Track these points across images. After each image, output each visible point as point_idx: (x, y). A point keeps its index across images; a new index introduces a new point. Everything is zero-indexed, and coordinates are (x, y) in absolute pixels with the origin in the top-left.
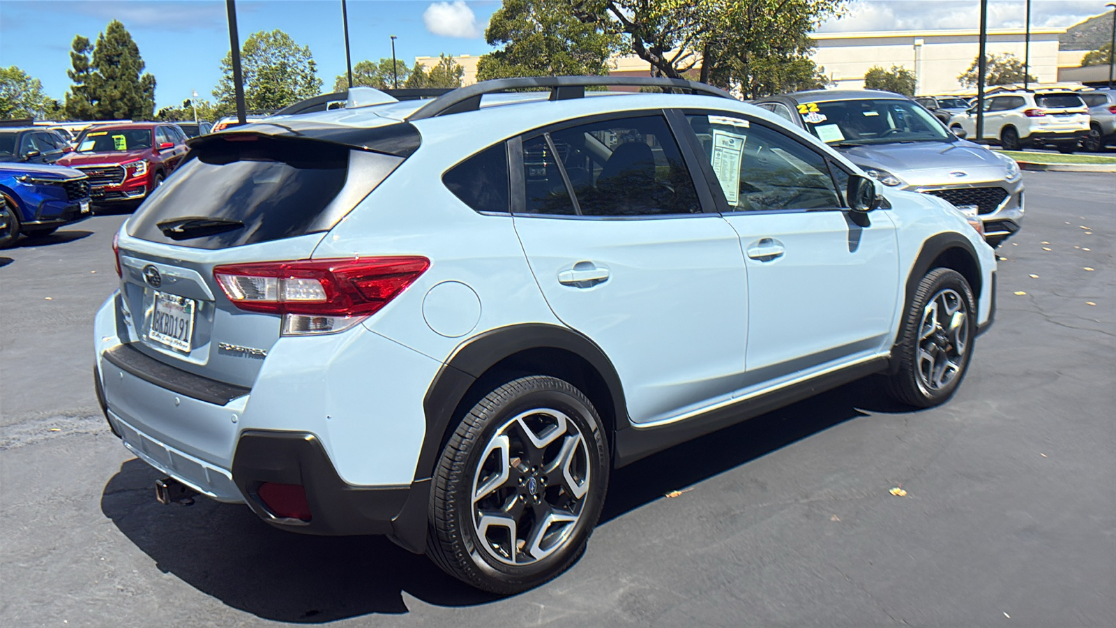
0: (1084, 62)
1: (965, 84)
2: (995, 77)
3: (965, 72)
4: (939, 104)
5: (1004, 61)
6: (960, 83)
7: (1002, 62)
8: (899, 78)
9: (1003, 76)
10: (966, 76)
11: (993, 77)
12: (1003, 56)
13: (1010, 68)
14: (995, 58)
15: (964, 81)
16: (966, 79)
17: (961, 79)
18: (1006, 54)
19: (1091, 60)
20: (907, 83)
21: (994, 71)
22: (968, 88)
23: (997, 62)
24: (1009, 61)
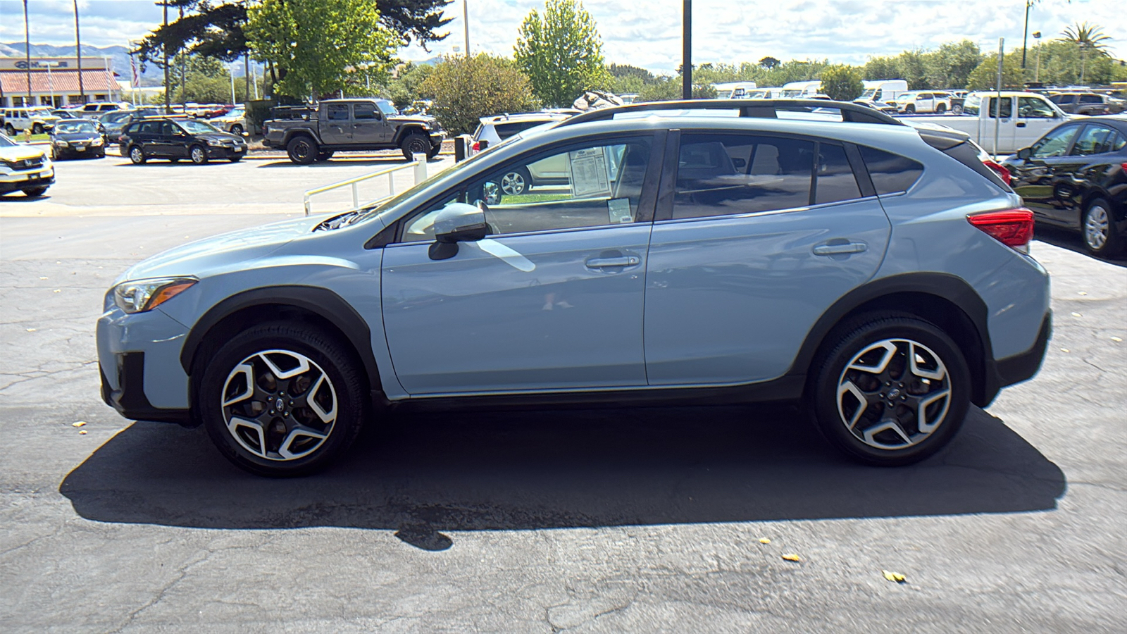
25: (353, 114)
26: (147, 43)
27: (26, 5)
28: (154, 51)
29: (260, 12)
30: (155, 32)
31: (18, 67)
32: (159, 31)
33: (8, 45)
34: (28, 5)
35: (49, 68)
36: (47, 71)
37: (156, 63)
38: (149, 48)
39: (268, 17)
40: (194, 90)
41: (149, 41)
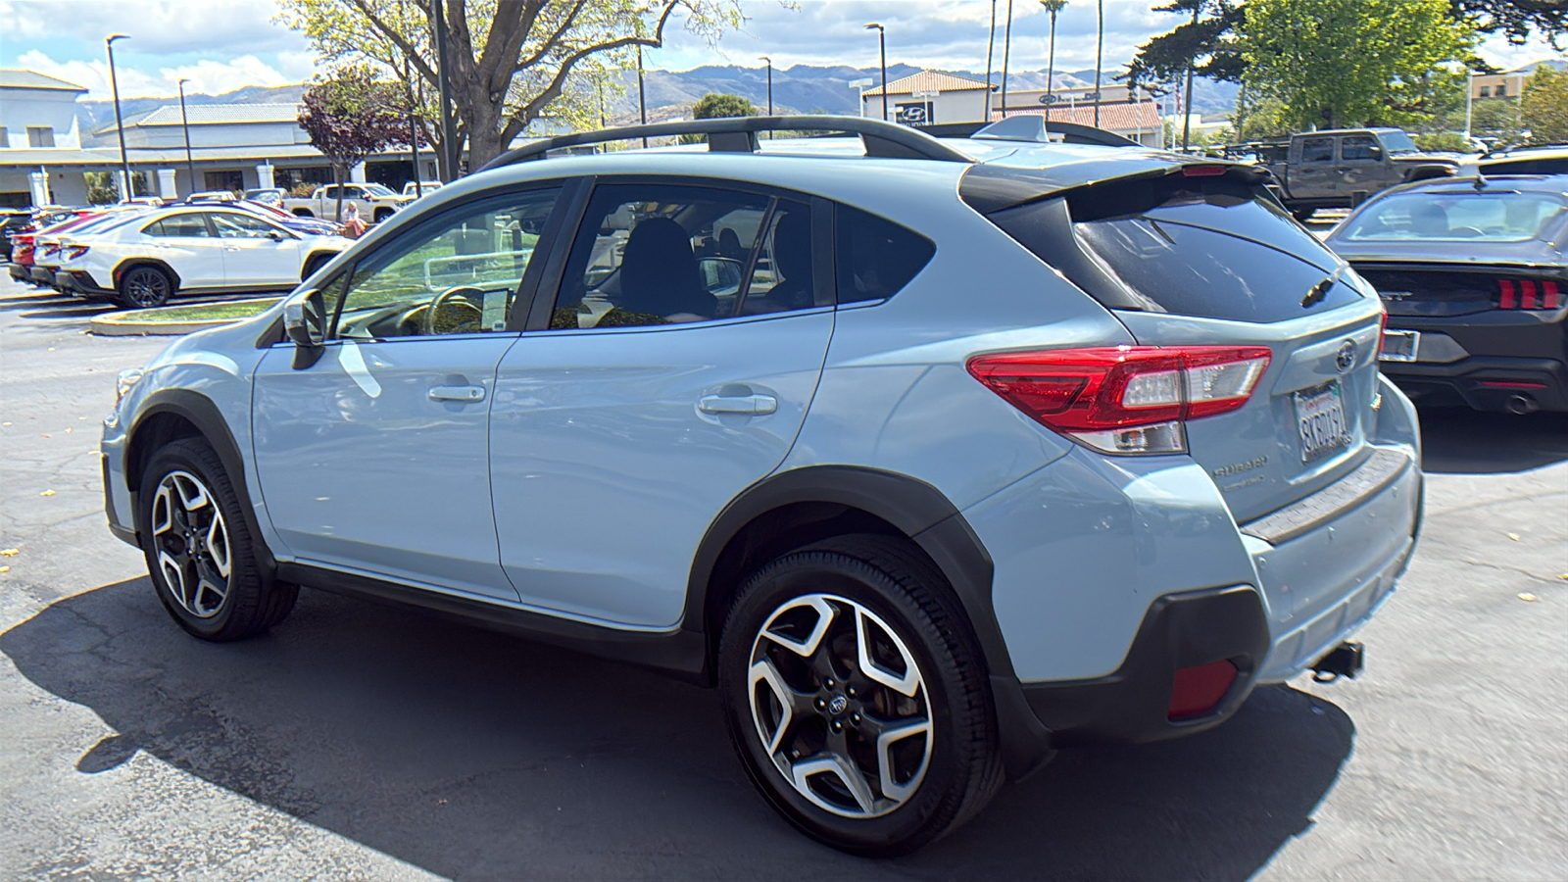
25: (1340, 153)
26: (1138, 63)
27: (1053, 24)
28: (1148, 73)
29: (1264, 10)
30: (1142, 48)
31: (1043, 102)
32: (1150, 46)
33: (1072, 75)
34: (1056, 23)
35: (1073, 103)
36: (1070, 106)
37: (1149, 89)
38: (1141, 69)
39: (1273, 17)
40: (1264, 123)
41: (1142, 61)
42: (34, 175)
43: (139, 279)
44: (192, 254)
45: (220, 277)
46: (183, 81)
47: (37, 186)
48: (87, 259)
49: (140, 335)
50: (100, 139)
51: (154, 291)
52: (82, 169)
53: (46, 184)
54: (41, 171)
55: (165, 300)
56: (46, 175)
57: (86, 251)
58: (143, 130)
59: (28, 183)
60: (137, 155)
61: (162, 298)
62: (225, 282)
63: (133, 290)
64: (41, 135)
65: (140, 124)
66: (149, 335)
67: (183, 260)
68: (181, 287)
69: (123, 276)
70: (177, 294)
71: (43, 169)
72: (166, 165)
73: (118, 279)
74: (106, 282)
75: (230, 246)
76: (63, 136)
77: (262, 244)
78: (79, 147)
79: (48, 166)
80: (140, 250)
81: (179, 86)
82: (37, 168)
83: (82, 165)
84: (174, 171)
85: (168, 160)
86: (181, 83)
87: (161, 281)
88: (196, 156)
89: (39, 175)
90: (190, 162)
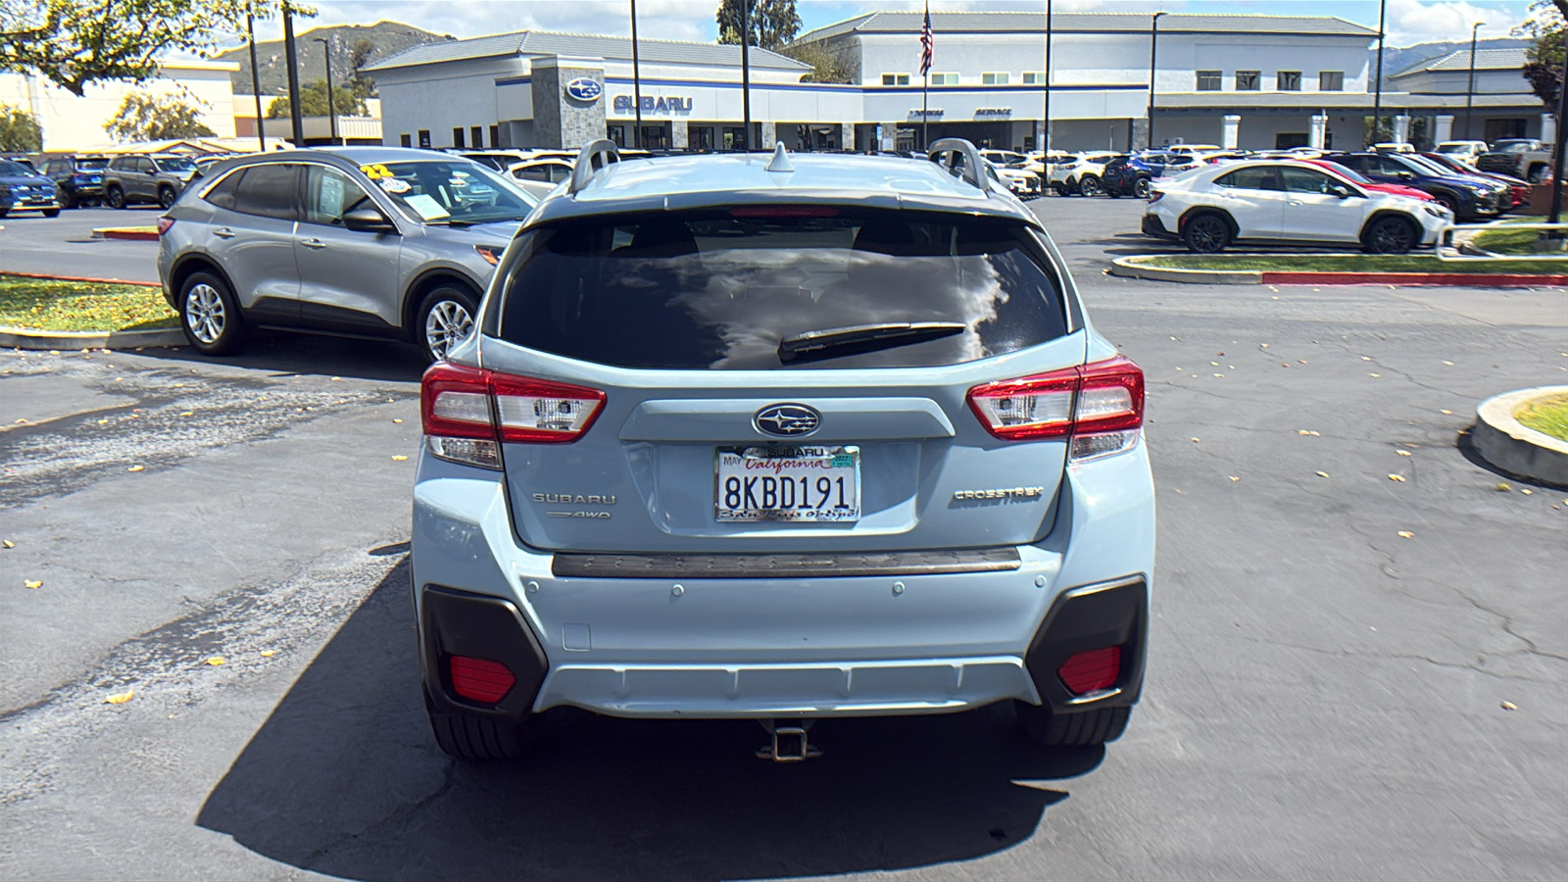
0: (273, 112)
1: (115, 136)
2: (158, 128)
3: (112, 119)
4: (159, 165)
5: (167, 105)
6: (108, 135)
7: (163, 107)
8: (16, 124)
9: (169, 126)
10: (116, 124)
11: (154, 127)
12: (165, 98)
13: (176, 115)
14: (153, 101)
15: (114, 132)
16: (117, 128)
17: (109, 128)
18: (169, 95)
19: (280, 109)
20: (29, 132)
21: (155, 119)
22: (121, 141)
23: (157, 106)
24: (175, 107)
42: (1315, 118)
43: (1201, 226)
44: (1255, 205)
45: (1277, 229)
46: (1478, 24)
47: (1315, 128)
48: (1160, 205)
49: (1134, 278)
50: (1394, 83)
51: (1213, 238)
52: (1362, 113)
53: (1324, 126)
54: (1321, 114)
55: (1222, 247)
56: (1326, 118)
57: (1160, 197)
58: (1431, 75)
59: (1308, 125)
60: (1420, 101)
61: (1219, 245)
62: (1281, 234)
63: (1194, 236)
64: (1332, 81)
65: (1429, 69)
66: (1142, 278)
67: (1245, 211)
68: (1240, 236)
69: (1188, 222)
70: (1233, 242)
71: (1324, 112)
72: (1444, 111)
73: (1183, 223)
74: (1171, 225)
75: (1293, 200)
76: (1352, 80)
77: (1326, 200)
78: (1365, 92)
79: (1328, 110)
80: (1207, 199)
81: (1473, 30)
82: (1318, 111)
83: (1361, 109)
84: (1451, 117)
85: (1449, 105)
86: (1475, 27)
87: (1221, 230)
88: (1476, 102)
89: (1319, 118)
90: (1469, 109)
